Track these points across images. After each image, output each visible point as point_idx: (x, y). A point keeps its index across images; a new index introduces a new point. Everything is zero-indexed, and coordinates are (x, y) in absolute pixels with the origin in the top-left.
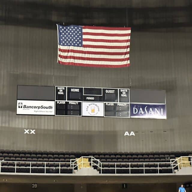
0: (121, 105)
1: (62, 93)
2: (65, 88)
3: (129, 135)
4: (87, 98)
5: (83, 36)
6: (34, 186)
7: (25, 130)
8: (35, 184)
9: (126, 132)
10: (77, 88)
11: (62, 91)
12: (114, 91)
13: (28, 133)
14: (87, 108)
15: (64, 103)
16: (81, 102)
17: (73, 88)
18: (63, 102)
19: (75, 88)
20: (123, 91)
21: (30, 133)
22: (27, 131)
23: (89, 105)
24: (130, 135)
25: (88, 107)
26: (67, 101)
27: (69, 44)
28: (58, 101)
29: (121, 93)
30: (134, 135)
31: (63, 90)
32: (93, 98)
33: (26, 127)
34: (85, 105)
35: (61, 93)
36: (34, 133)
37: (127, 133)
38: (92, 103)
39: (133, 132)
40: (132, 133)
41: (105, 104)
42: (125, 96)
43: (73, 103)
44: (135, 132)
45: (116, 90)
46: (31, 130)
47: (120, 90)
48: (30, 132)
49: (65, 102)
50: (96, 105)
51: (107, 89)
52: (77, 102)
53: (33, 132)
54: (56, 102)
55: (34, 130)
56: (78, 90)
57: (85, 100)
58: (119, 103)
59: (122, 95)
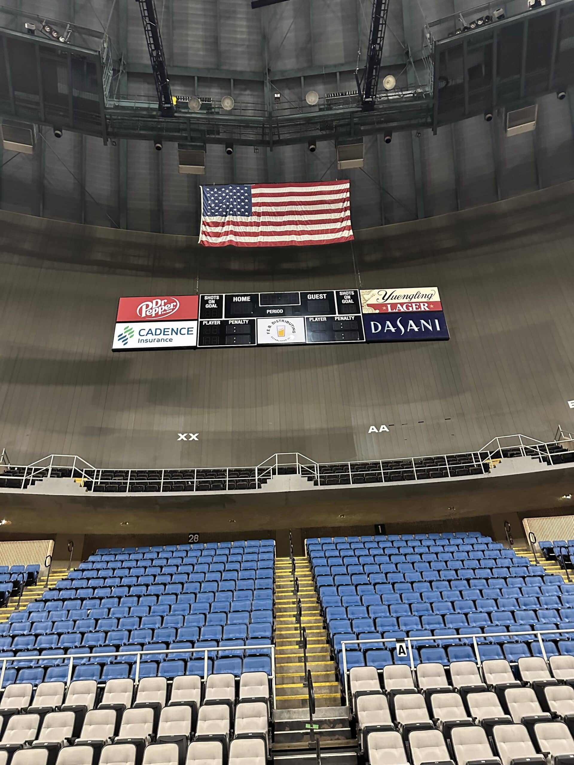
0: (342, 319)
1: (215, 306)
2: (221, 297)
3: (377, 431)
4: (268, 311)
5: (253, 199)
6: (193, 540)
7: (180, 435)
8: (194, 534)
9: (371, 427)
10: (247, 296)
11: (214, 302)
12: (325, 295)
13: (185, 439)
14: (269, 329)
15: (219, 323)
16: (255, 318)
17: (238, 296)
18: (216, 321)
19: (241, 296)
20: (345, 293)
21: (188, 439)
22: (182, 437)
23: (273, 323)
24: (380, 431)
25: (269, 327)
26: (224, 319)
27: (224, 213)
28: (205, 321)
29: (340, 298)
30: (388, 430)
31: (216, 300)
32: (281, 311)
33: (181, 430)
34: (262, 324)
35: (211, 305)
36: (196, 439)
37: (372, 429)
38: (278, 319)
39: (384, 426)
40: (384, 428)
41: (308, 318)
42: (351, 301)
43: (236, 322)
44: (388, 426)
45: (330, 296)
46: (191, 435)
47: (338, 293)
48: (188, 437)
49: (221, 321)
50: (288, 322)
51: (311, 293)
52: (246, 320)
53: (194, 437)
54: (201, 322)
55: (197, 435)
56: (247, 299)
57: (264, 314)
58: (337, 316)
59: (343, 302)
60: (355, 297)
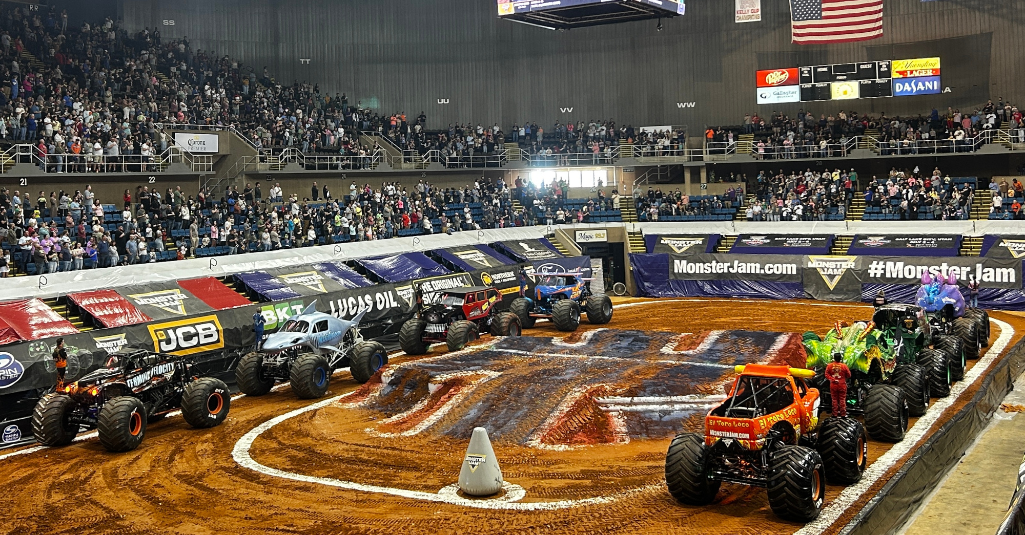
0: (880, 82)
1: (808, 75)
2: (811, 69)
4: (837, 77)
10: (825, 67)
12: (871, 65)
14: (838, 90)
16: (830, 84)
17: (820, 67)
18: (809, 85)
19: (822, 67)
20: (883, 63)
23: (841, 86)
25: (839, 88)
26: (813, 83)
27: (805, 18)
28: (803, 85)
29: (880, 67)
31: (808, 71)
32: (845, 77)
35: (806, 74)
38: (843, 83)
41: (860, 82)
42: (886, 69)
43: (820, 86)
45: (874, 65)
47: (878, 63)
49: (812, 85)
50: (849, 85)
51: (862, 64)
52: (825, 84)
54: (801, 86)
56: (825, 69)
57: (835, 80)
58: (878, 80)
59: (882, 70)
60: (889, 66)
